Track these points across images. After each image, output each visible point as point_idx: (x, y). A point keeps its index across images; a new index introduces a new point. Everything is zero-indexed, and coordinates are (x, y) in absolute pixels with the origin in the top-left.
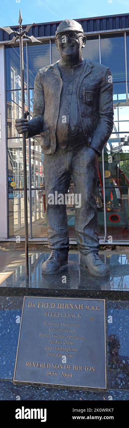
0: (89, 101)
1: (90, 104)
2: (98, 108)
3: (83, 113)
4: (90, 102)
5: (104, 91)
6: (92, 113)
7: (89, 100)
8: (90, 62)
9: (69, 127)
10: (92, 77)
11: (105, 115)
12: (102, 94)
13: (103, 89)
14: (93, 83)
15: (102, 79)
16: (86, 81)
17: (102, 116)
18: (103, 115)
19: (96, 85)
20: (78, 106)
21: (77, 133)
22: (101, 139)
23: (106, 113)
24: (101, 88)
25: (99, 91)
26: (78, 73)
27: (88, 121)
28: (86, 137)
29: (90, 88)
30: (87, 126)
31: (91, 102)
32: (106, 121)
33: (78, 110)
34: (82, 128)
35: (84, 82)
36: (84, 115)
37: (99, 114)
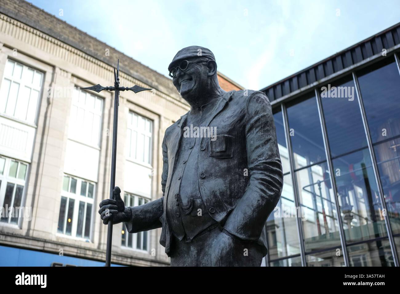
0: (218, 152)
1: (223, 156)
3: (205, 172)
4: (221, 152)
5: (250, 129)
7: (218, 150)
10: (228, 113)
12: (248, 135)
14: (227, 123)
15: (244, 112)
16: (217, 122)
19: (232, 124)
20: (197, 163)
21: (193, 208)
22: (245, 213)
23: (257, 166)
26: (209, 114)
27: (214, 185)
28: (210, 212)
29: (220, 131)
30: (214, 193)
32: (258, 179)
33: (197, 168)
34: (201, 197)
35: (212, 125)
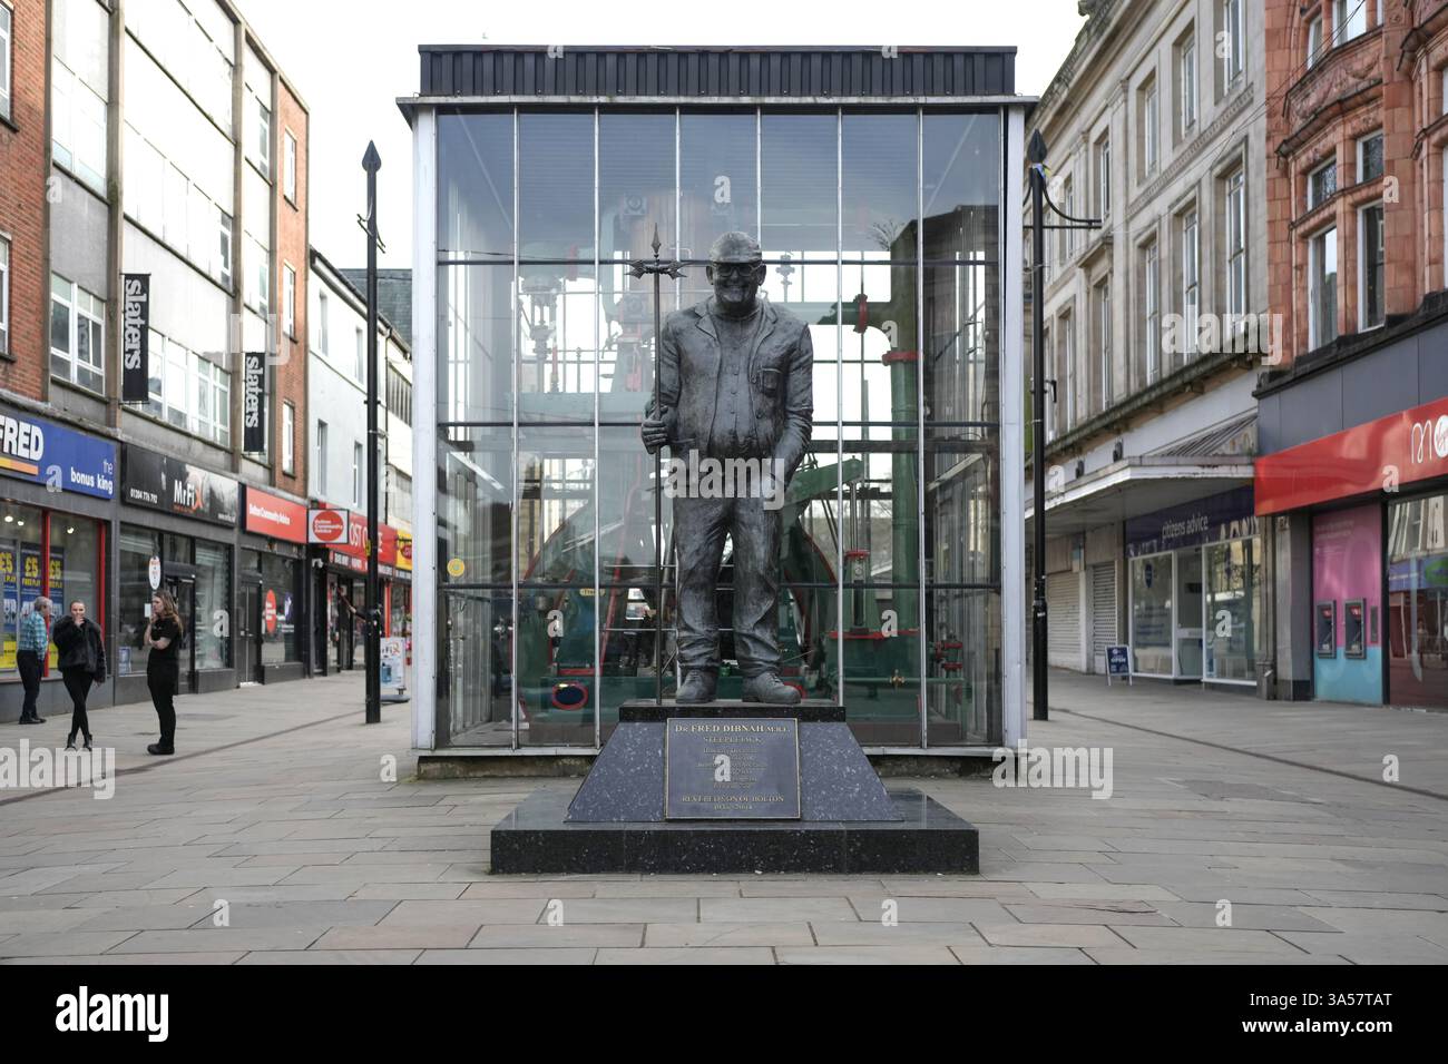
0: (769, 389)
2: (785, 400)
3: (759, 412)
5: (797, 368)
6: (774, 410)
8: (772, 309)
9: (735, 437)
10: (775, 341)
11: (798, 413)
12: (793, 373)
13: (796, 364)
14: (776, 354)
15: (793, 345)
16: (765, 349)
17: (791, 416)
18: (793, 413)
19: (782, 358)
20: (750, 397)
23: (799, 411)
24: (791, 361)
25: (788, 367)
26: (750, 331)
27: (767, 426)
29: (771, 362)
30: (766, 435)
31: (772, 390)
32: (799, 426)
33: (751, 404)
35: (761, 352)
36: (759, 415)
37: (786, 412)
